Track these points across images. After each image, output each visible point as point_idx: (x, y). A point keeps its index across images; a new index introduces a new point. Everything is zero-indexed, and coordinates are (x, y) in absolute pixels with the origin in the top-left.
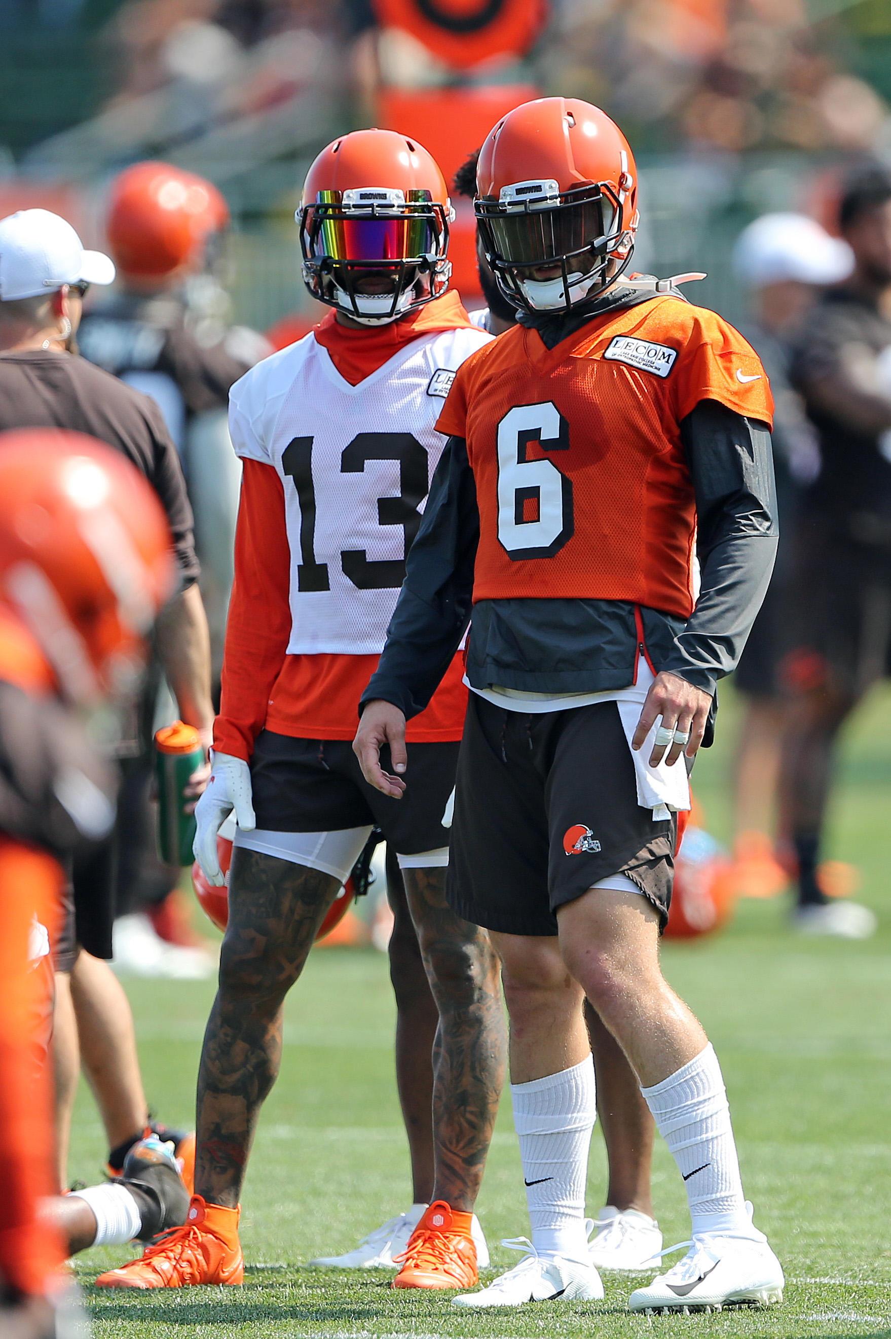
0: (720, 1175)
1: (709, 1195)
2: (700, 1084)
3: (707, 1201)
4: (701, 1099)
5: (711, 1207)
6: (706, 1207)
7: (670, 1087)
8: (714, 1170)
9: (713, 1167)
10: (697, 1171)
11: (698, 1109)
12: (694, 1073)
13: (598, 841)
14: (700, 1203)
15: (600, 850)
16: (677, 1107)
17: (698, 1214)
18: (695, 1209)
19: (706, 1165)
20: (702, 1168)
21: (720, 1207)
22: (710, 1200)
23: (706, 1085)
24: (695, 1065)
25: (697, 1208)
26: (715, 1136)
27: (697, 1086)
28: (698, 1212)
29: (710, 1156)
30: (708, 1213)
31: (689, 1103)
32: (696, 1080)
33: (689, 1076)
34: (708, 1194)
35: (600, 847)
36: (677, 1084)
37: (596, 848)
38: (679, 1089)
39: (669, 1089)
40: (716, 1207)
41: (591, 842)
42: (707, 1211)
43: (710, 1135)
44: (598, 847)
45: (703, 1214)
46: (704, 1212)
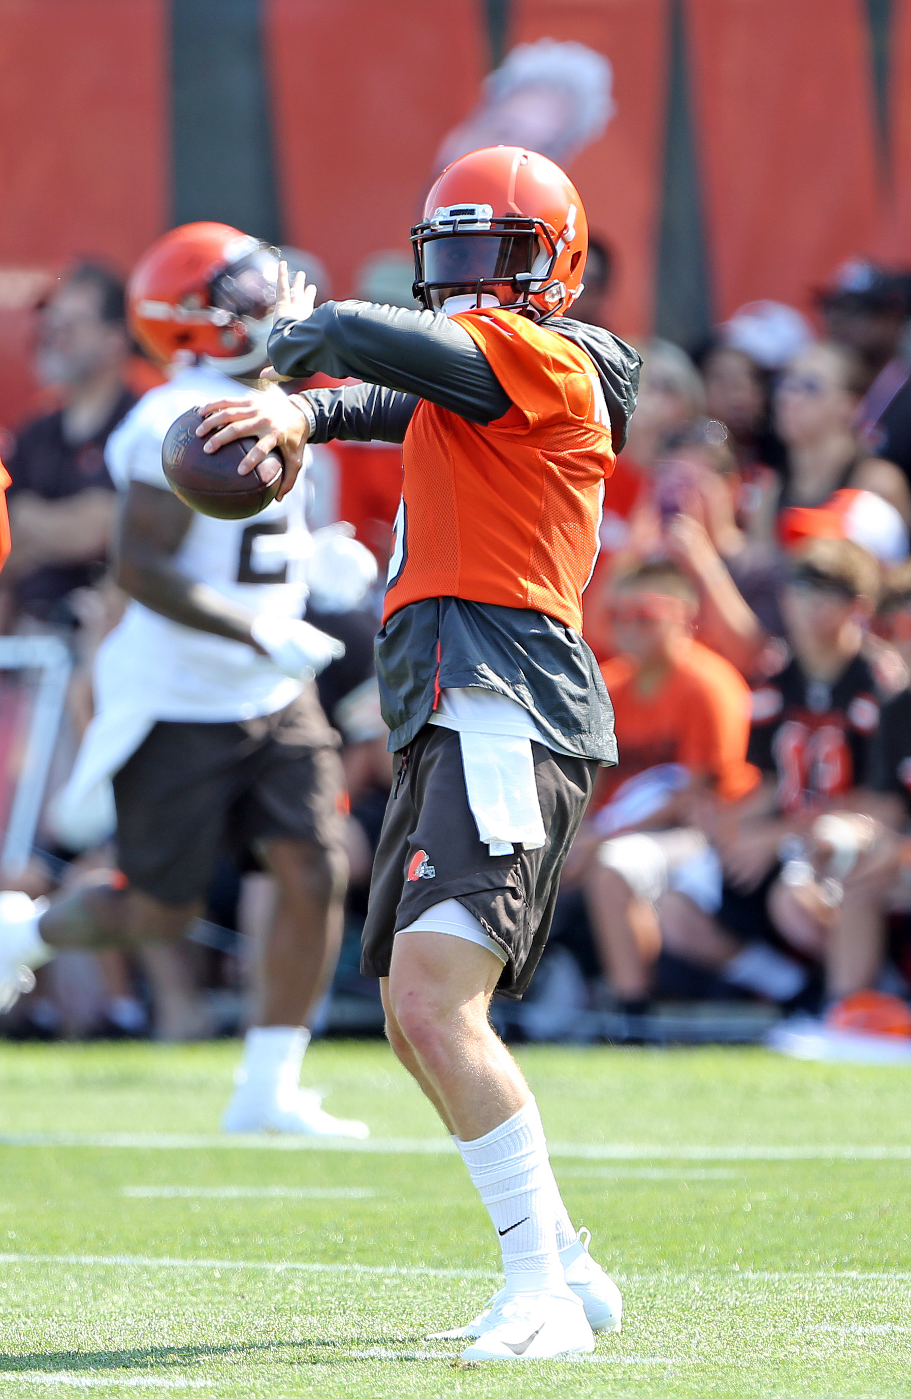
0: (540, 1230)
1: (529, 1252)
2: (523, 1139)
3: (526, 1259)
4: (523, 1153)
5: (531, 1265)
6: (525, 1265)
7: (493, 1141)
8: (533, 1225)
9: (532, 1221)
10: (516, 1225)
11: (520, 1162)
12: (517, 1128)
13: (433, 867)
14: (518, 1260)
15: (434, 876)
16: (499, 1161)
17: (517, 1271)
18: (513, 1266)
19: (526, 1219)
20: (521, 1223)
21: (540, 1265)
22: (530, 1258)
23: (529, 1139)
24: (519, 1119)
25: (515, 1265)
26: (534, 1188)
27: (520, 1140)
28: (517, 1269)
29: (529, 1208)
30: (527, 1271)
31: (512, 1157)
32: (520, 1134)
33: (513, 1131)
34: (527, 1251)
35: (434, 873)
36: (500, 1138)
37: (430, 874)
38: (502, 1142)
39: (493, 1143)
40: (535, 1265)
41: (427, 867)
42: (527, 1269)
43: (528, 1187)
44: (432, 873)
45: (522, 1271)
46: (522, 1269)
